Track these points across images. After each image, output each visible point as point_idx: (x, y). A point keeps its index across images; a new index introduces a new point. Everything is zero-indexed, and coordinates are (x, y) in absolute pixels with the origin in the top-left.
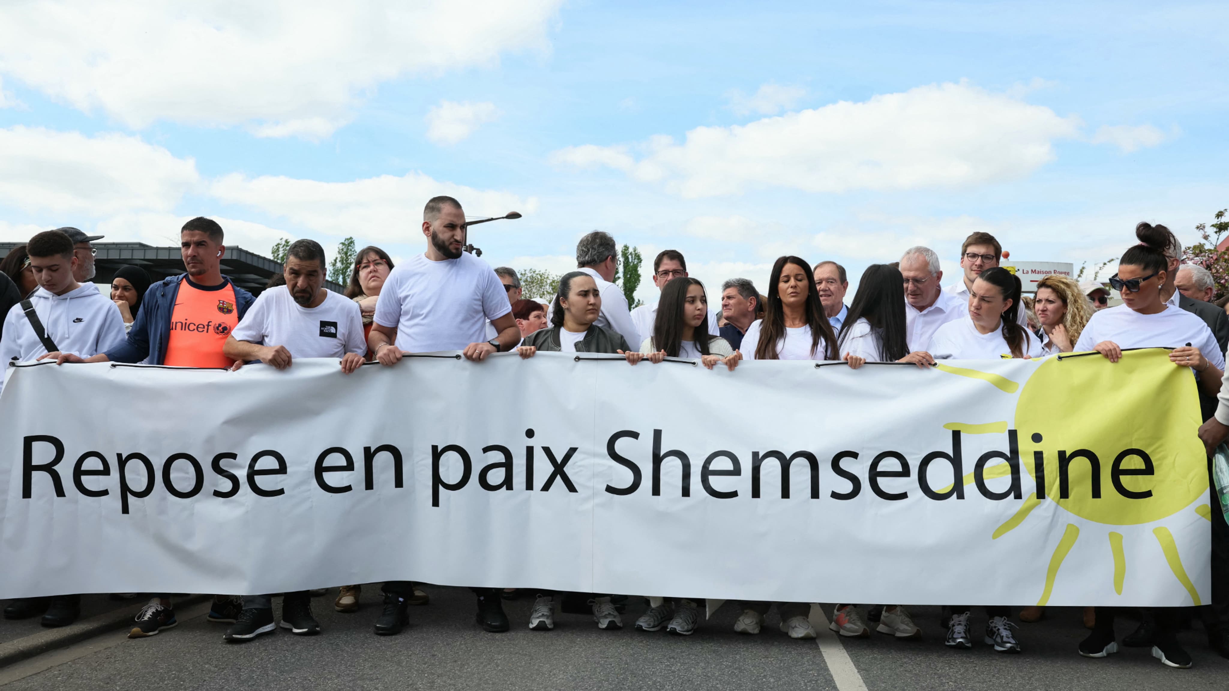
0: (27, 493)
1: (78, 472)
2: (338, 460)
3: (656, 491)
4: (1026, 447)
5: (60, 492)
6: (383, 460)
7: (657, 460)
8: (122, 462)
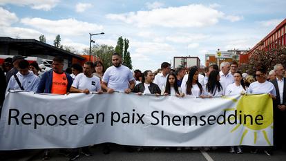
0: (9, 124)
1: (23, 118)
2: (91, 116)
3: (162, 124)
4: (238, 114)
5: (18, 123)
6: (101, 116)
7: (163, 118)
8: (36, 116)
